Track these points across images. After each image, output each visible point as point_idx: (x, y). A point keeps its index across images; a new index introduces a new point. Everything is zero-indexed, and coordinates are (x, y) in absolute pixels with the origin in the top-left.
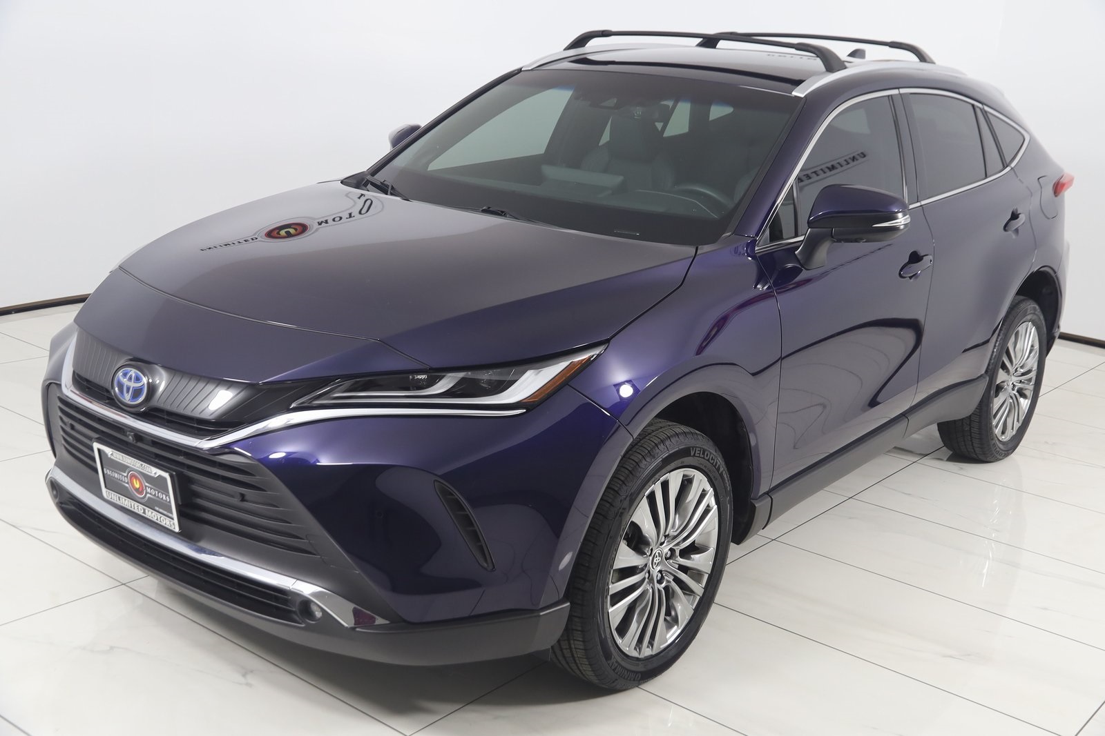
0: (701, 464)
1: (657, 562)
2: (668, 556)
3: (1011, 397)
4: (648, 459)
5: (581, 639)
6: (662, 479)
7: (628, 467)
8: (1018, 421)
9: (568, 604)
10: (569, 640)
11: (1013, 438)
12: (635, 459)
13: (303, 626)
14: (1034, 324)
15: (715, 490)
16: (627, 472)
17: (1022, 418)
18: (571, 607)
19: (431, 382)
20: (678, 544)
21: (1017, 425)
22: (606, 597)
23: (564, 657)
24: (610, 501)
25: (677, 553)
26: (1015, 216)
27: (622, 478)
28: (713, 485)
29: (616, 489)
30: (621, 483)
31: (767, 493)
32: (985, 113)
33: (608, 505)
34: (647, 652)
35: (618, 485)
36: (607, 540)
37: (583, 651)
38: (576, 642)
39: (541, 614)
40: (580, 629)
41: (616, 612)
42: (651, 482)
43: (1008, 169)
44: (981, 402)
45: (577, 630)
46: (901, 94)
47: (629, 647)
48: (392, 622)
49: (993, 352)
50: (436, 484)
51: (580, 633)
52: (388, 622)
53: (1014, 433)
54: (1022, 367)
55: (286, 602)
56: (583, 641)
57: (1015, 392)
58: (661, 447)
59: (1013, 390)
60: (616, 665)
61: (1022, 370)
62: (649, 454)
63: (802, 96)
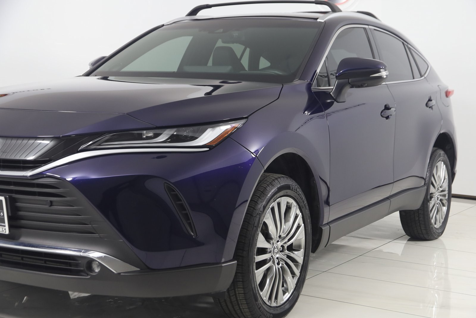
0: (295, 196)
1: (276, 252)
2: (281, 250)
3: (437, 204)
4: (270, 186)
5: (242, 287)
6: (278, 200)
7: (261, 190)
8: (442, 218)
9: (236, 262)
10: (234, 289)
11: (441, 227)
12: (264, 186)
13: (89, 277)
14: (445, 163)
15: (302, 214)
16: (260, 192)
17: (444, 217)
18: (238, 265)
19: (156, 136)
20: (285, 243)
21: (442, 221)
22: (254, 263)
23: (231, 302)
24: (253, 207)
25: (286, 247)
26: (430, 100)
27: (258, 195)
28: (301, 211)
29: (256, 201)
30: (258, 197)
31: (327, 224)
32: (409, 49)
33: (252, 209)
34: (274, 304)
35: (257, 199)
36: (253, 228)
37: (243, 295)
38: (239, 289)
39: (223, 265)
40: (241, 280)
41: (259, 274)
42: (272, 200)
43: (423, 78)
44: (423, 202)
45: (240, 281)
46: (370, 29)
47: (266, 297)
48: (141, 269)
49: (427, 174)
50: (166, 184)
51: (241, 283)
52: (139, 269)
53: (441, 225)
54: (441, 187)
55: (77, 265)
56: (243, 288)
57: (439, 201)
58: (276, 181)
59: (438, 200)
60: (260, 306)
61: (441, 189)
62: (270, 184)
63: (323, 21)
